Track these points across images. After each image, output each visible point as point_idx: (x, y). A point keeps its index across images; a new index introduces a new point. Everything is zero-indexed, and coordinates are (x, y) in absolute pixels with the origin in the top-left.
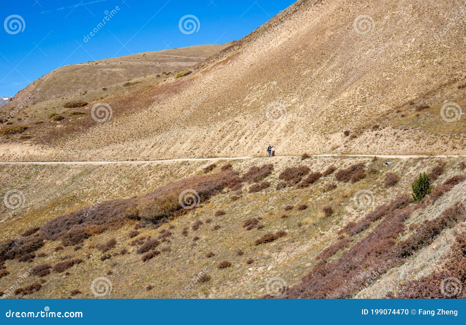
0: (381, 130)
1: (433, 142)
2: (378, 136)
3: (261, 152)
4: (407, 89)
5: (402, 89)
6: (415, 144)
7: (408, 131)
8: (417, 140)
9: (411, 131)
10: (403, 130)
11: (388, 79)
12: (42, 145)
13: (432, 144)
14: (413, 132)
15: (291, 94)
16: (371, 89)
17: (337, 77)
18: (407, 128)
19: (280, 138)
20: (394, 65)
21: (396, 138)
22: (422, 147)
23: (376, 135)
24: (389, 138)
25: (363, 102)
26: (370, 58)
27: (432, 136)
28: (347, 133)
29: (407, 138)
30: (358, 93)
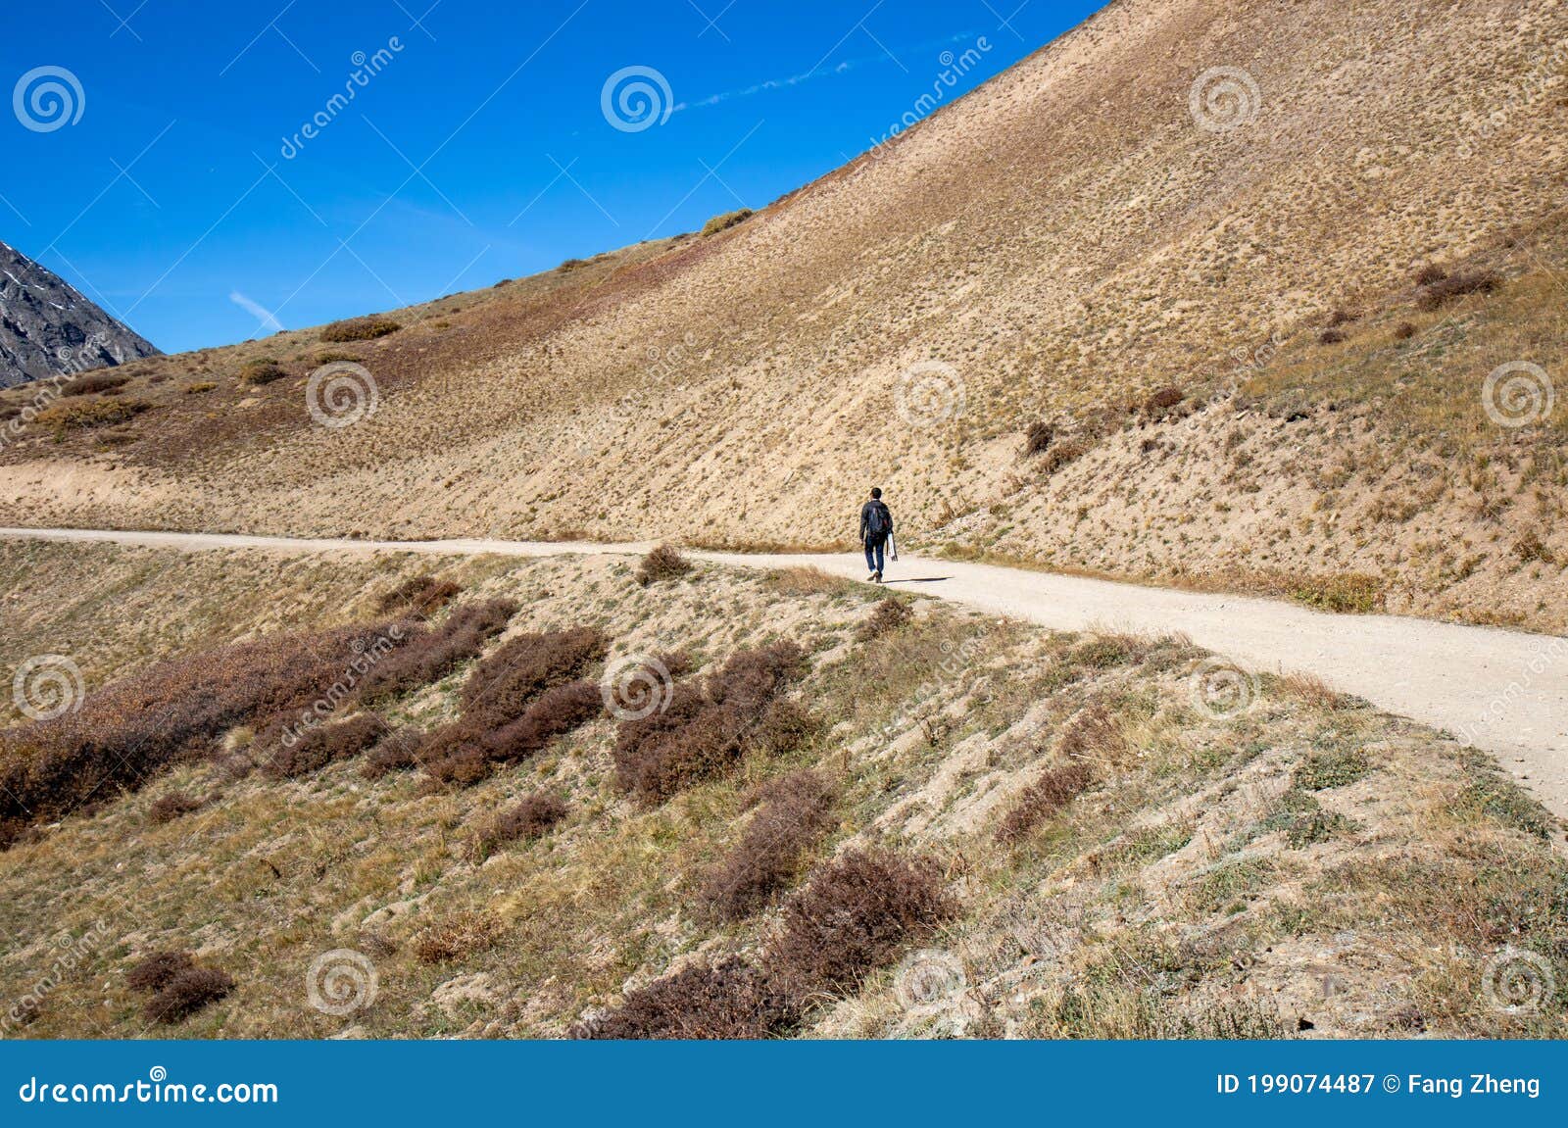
0: (1183, 421)
1: (1415, 500)
2: (1155, 454)
3: (719, 521)
4: (1443, 212)
5: (1420, 213)
6: (1308, 511)
7: (1304, 423)
8: (1328, 488)
9: (1320, 422)
10: (1279, 421)
11: (1374, 172)
12: (145, 469)
13: (1408, 514)
14: (1330, 433)
15: (973, 267)
16: (1277, 224)
17: (1171, 185)
18: (1304, 407)
19: (819, 458)
20: (1426, 113)
21: (1228, 469)
22: (1341, 536)
23: (1147, 446)
24: (1197, 468)
25: (1211, 281)
26: (1335, 98)
27: (1428, 456)
28: (1040, 438)
29: (1288, 469)
30: (1209, 244)
